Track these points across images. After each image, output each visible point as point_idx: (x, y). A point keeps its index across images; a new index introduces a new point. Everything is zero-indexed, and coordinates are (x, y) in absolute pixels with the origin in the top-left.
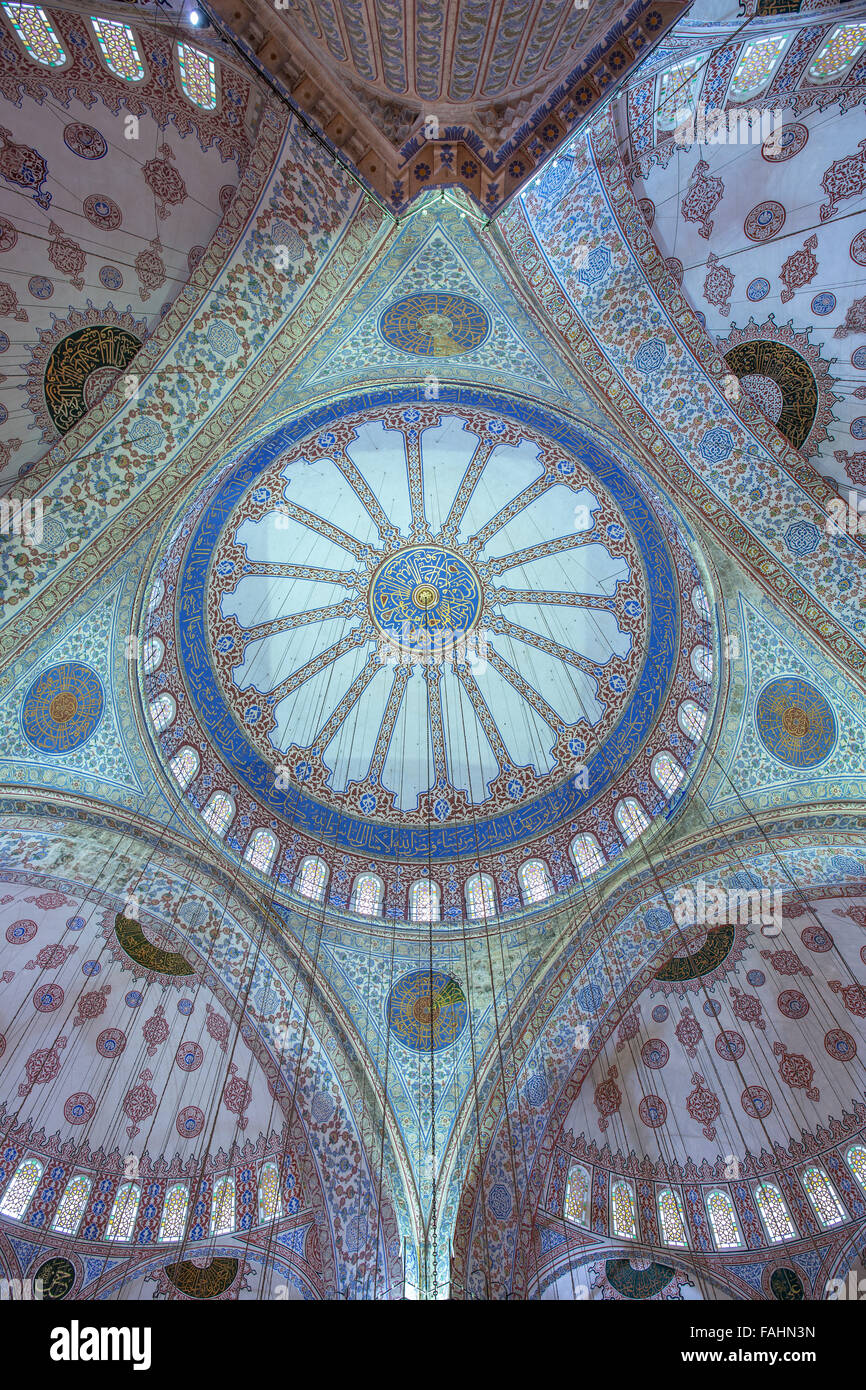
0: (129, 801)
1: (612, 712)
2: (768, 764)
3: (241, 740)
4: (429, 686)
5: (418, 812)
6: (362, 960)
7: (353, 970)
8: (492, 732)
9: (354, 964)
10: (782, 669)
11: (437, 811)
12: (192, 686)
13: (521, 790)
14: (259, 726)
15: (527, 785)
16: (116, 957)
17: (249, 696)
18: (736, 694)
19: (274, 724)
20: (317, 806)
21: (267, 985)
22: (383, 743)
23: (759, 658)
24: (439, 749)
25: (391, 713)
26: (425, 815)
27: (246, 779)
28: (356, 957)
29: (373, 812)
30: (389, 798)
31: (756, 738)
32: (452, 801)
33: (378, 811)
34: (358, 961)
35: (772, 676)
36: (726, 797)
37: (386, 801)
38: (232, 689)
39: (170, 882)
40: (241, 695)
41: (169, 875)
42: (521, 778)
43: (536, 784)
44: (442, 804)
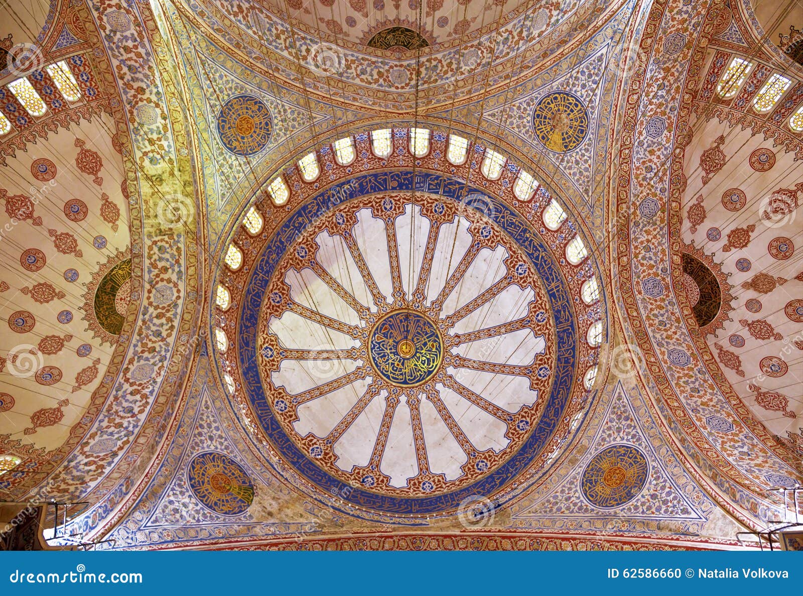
0: (212, 203)
1: (467, 479)
2: (577, 501)
3: (259, 297)
4: (367, 393)
5: (303, 439)
6: (215, 421)
7: (205, 418)
8: (380, 445)
9: (208, 417)
10: (623, 439)
11: (313, 450)
12: (272, 242)
13: (373, 484)
14: (273, 306)
15: (378, 484)
16: (89, 286)
17: (285, 290)
18: (578, 452)
19: (279, 316)
20: (257, 372)
21: (154, 364)
22: (317, 392)
23: (609, 428)
24: (343, 426)
25: (335, 385)
26: (304, 444)
27: (243, 313)
28: (213, 416)
29: (280, 412)
30: (294, 417)
31: (578, 483)
32: (326, 454)
33: (282, 414)
34: (212, 419)
35: (613, 443)
36: (532, 514)
37: (291, 416)
38: (282, 274)
39: (177, 262)
40: (282, 283)
41: (182, 257)
42: (378, 479)
43: (384, 488)
44: (319, 450)
